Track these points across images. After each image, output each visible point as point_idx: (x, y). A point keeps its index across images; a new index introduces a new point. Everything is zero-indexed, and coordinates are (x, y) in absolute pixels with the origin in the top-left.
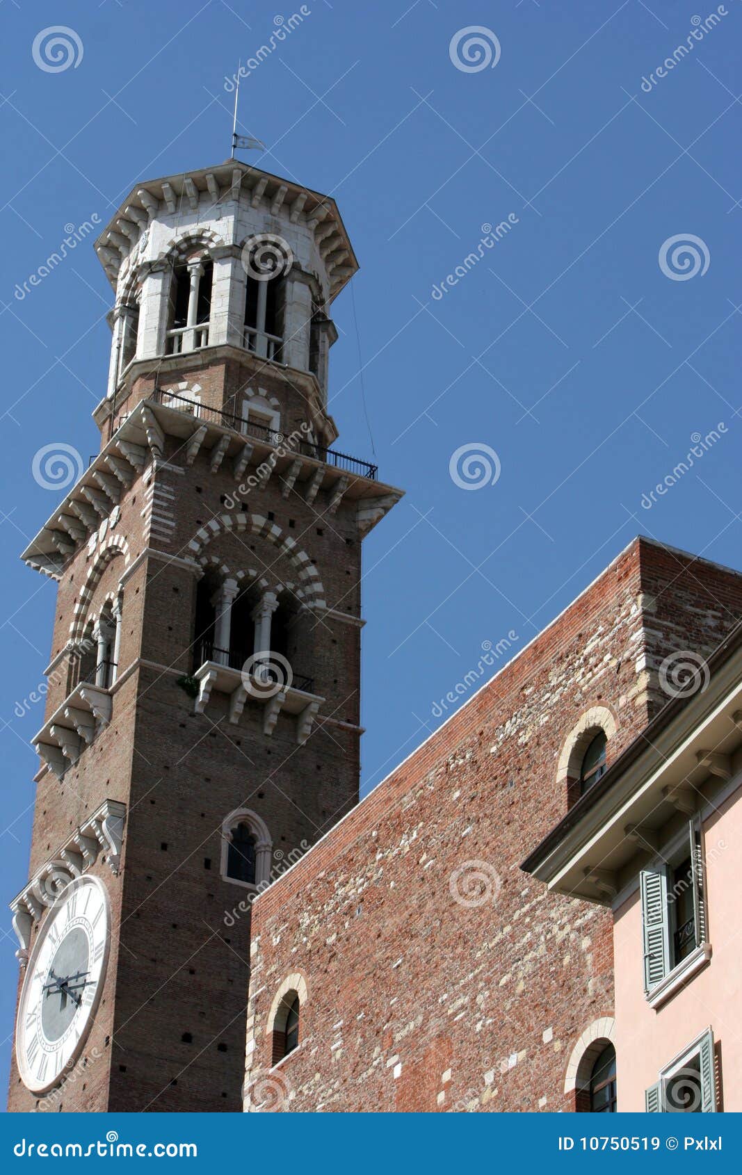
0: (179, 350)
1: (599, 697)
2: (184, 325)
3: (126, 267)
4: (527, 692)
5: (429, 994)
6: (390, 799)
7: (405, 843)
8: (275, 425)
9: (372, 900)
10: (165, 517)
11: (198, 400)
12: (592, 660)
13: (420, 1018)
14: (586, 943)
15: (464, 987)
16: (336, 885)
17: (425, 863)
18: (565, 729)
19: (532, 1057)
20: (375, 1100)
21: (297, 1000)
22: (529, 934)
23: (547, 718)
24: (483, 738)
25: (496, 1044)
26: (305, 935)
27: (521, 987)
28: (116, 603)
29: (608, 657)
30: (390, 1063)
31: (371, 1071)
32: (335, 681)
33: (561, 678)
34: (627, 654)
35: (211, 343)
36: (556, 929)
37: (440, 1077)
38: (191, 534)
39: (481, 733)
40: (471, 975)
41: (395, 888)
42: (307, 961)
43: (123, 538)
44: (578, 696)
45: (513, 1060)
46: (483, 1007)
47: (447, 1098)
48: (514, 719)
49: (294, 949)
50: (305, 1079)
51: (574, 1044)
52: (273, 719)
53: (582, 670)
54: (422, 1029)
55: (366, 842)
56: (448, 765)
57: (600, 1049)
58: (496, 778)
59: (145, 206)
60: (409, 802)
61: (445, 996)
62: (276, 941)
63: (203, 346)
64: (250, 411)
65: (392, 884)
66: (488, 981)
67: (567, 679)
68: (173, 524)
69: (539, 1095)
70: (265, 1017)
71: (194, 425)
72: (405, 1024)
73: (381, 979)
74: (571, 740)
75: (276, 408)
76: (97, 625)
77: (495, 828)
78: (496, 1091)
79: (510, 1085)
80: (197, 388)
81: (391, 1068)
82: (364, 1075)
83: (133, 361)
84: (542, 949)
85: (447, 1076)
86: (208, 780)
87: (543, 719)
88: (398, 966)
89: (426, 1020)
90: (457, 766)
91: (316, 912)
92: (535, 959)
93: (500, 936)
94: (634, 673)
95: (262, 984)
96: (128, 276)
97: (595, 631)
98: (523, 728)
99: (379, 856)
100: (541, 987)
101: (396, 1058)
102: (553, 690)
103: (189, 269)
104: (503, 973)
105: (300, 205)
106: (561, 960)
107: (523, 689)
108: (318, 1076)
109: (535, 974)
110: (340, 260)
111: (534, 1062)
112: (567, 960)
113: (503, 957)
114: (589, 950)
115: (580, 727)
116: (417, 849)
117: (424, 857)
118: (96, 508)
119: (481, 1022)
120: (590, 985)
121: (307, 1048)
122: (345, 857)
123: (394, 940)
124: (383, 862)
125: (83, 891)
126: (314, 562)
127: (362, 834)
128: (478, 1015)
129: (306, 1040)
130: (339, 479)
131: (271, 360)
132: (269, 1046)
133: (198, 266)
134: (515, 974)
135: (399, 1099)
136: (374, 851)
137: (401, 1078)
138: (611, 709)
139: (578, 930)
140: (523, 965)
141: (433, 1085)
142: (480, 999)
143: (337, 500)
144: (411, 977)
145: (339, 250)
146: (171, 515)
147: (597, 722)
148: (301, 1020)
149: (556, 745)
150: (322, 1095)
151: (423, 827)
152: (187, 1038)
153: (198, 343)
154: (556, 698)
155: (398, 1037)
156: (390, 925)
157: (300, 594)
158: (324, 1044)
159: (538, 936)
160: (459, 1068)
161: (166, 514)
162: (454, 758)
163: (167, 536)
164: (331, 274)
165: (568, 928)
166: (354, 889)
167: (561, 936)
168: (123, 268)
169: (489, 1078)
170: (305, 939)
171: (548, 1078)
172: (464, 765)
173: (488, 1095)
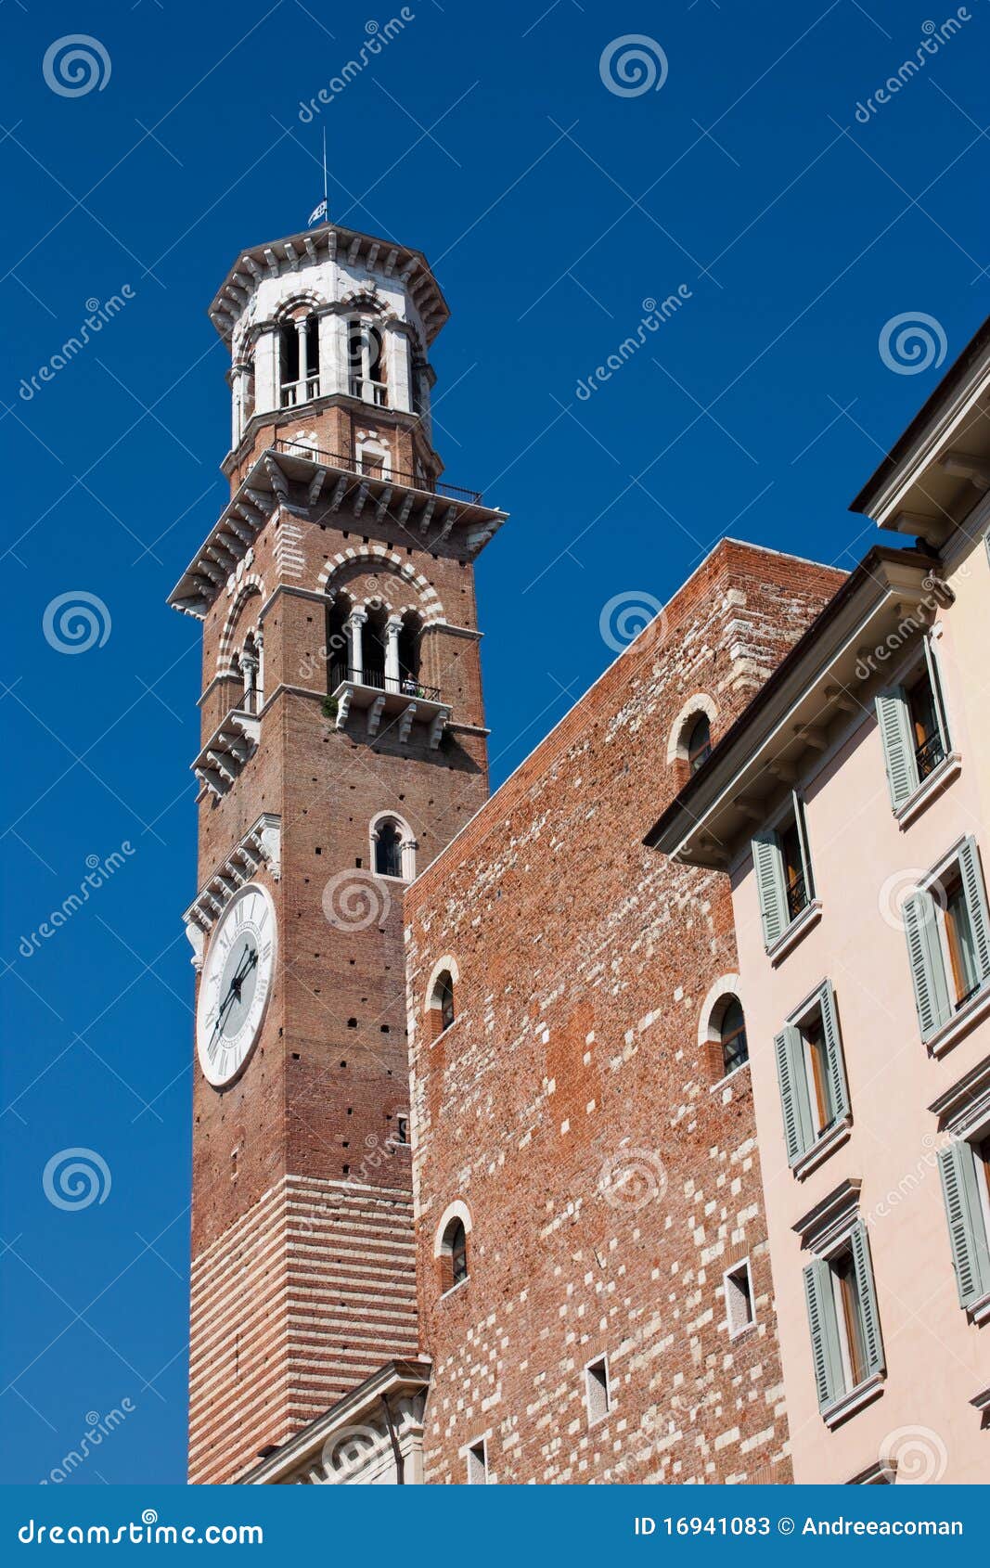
0: (294, 402)
1: (700, 685)
2: (297, 378)
3: (239, 330)
4: (634, 685)
5: (569, 964)
6: (518, 791)
7: (535, 829)
8: (387, 464)
9: (510, 882)
10: (295, 555)
11: (315, 446)
12: (691, 652)
13: (562, 987)
14: (706, 907)
15: (599, 955)
16: (477, 872)
17: (555, 846)
18: (672, 716)
19: (666, 1015)
20: (528, 1065)
21: (450, 979)
22: (654, 903)
23: (654, 707)
24: (598, 731)
25: (634, 1005)
26: (453, 919)
27: (650, 951)
28: (257, 635)
29: (705, 647)
30: (538, 1030)
31: (522, 1039)
32: (460, 690)
33: (664, 671)
34: (722, 645)
35: (323, 394)
36: (677, 896)
37: (584, 1039)
38: (320, 568)
39: (596, 725)
40: (604, 945)
41: (529, 871)
42: (456, 942)
43: (258, 577)
44: (680, 686)
45: (649, 1019)
46: (618, 972)
47: (593, 1059)
48: (624, 711)
49: (445, 933)
50: (463, 1051)
51: (703, 1000)
52: (407, 728)
53: (683, 661)
54: (564, 998)
55: (501, 831)
56: (568, 756)
57: (727, 1003)
58: (612, 765)
59: (251, 272)
60: (536, 792)
61: (583, 965)
62: (427, 927)
63: (316, 397)
64: (363, 452)
65: (527, 867)
66: (621, 948)
67: (669, 671)
68: (302, 561)
69: (675, 1049)
70: (422, 997)
71: (314, 470)
72: (549, 994)
73: (524, 954)
74: (678, 725)
75: (386, 448)
76: (241, 658)
77: (617, 810)
78: (636, 1049)
79: (648, 1041)
80: (313, 435)
81: (540, 1035)
82: (516, 1043)
83: (253, 415)
84: (667, 916)
85: (590, 1038)
86: (353, 788)
87: (651, 709)
88: (538, 941)
89: (568, 988)
90: (577, 756)
91: (461, 898)
92: (660, 927)
93: (627, 907)
94: (729, 661)
95: (417, 967)
96: (241, 338)
97: (691, 625)
98: (634, 718)
99: (513, 843)
100: (668, 950)
101: (544, 1025)
102: (657, 682)
103: (296, 326)
104: (633, 940)
105: (392, 260)
106: (685, 924)
107: (630, 683)
108: (474, 1047)
109: (662, 938)
110: (433, 308)
111: (668, 1019)
112: (690, 924)
113: (632, 926)
114: (709, 913)
115: (686, 712)
116: (546, 834)
117: (554, 841)
118: (232, 551)
119: (617, 987)
120: (713, 945)
121: (462, 1022)
122: (483, 847)
123: (533, 918)
124: (517, 848)
125: (248, 900)
126: (432, 584)
127: (498, 823)
128: (614, 980)
129: (461, 1015)
130: (448, 508)
131: (378, 404)
132: (428, 1024)
133: (304, 324)
134: (644, 940)
135: (549, 1062)
136: (508, 838)
137: (550, 1043)
138: (711, 695)
139: (698, 896)
140: (651, 932)
141: (579, 1047)
142: (615, 965)
143: (448, 527)
144: (550, 950)
145: (432, 299)
146: (300, 553)
147: (700, 707)
148: (455, 997)
149: (663, 730)
150: (480, 1064)
151: (551, 814)
152: (352, 1023)
153: (310, 395)
154: (660, 688)
155: (544, 1005)
156: (528, 904)
157: (422, 613)
158: (477, 1015)
159: (662, 905)
160: (601, 1029)
161: (295, 551)
162: (574, 749)
163: (298, 571)
164: (426, 322)
165: (688, 895)
166: (493, 874)
167: (682, 903)
168: (236, 331)
169: (629, 1036)
170: (453, 923)
171: (682, 1033)
172: (583, 755)
173: (629, 1052)
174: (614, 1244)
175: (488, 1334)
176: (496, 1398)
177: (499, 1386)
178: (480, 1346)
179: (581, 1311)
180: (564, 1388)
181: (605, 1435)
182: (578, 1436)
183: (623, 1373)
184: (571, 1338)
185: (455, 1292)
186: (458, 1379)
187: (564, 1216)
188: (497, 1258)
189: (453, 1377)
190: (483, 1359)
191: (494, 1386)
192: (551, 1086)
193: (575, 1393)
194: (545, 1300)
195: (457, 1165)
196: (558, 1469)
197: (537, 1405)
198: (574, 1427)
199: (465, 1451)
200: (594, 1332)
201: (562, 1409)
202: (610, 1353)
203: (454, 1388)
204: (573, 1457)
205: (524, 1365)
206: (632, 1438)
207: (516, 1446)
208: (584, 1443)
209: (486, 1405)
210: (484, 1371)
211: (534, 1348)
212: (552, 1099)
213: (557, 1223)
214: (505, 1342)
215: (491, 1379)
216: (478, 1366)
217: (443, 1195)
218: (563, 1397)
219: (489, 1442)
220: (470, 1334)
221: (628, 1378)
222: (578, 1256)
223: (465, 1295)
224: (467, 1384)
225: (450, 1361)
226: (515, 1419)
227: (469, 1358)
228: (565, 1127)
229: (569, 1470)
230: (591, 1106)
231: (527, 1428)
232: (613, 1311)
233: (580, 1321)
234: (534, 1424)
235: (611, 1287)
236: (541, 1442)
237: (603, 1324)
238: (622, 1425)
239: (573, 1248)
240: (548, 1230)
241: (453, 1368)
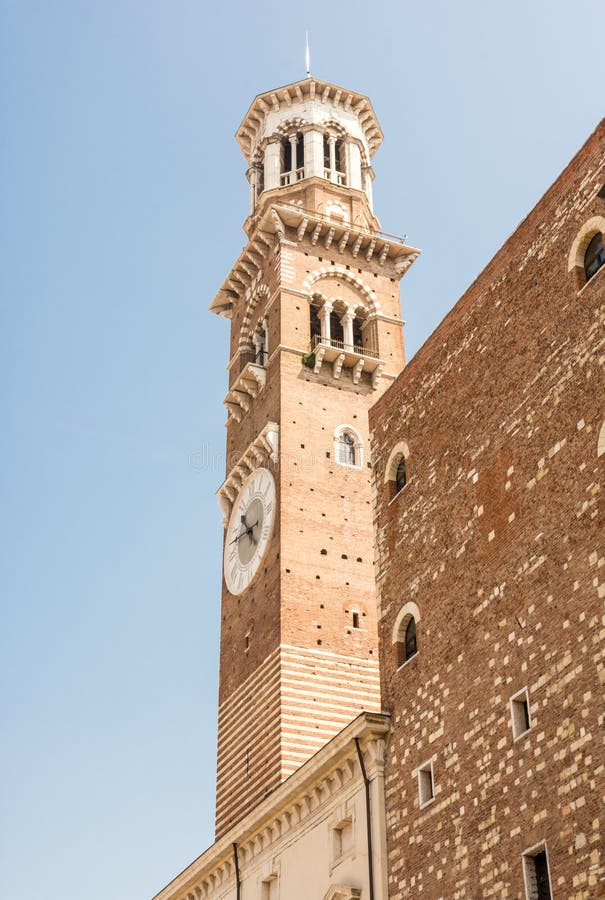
1: (593, 212)
5: (492, 425)
7: (465, 343)
9: (447, 383)
13: (488, 442)
14: (602, 360)
15: (516, 413)
16: (422, 383)
17: (480, 350)
18: (571, 239)
19: (570, 441)
20: (462, 500)
21: (403, 457)
23: (557, 237)
25: (544, 441)
26: (404, 417)
27: (557, 401)
30: (469, 476)
31: (457, 484)
33: (563, 211)
36: (578, 358)
37: (505, 473)
39: (512, 262)
40: (520, 405)
41: (461, 371)
42: (407, 432)
44: (577, 217)
45: (557, 447)
46: (531, 421)
47: (512, 485)
48: (533, 247)
49: (398, 428)
50: (412, 502)
51: (600, 425)
53: (579, 200)
54: (489, 449)
55: (440, 351)
56: (491, 288)
58: (525, 284)
60: (466, 319)
61: (504, 423)
62: (385, 428)
65: (460, 369)
66: (533, 405)
67: (568, 210)
69: (578, 464)
70: (383, 474)
72: (477, 448)
73: (458, 427)
74: (577, 243)
77: (527, 313)
78: (547, 470)
79: (556, 463)
81: (471, 478)
82: (452, 488)
84: (569, 374)
85: (510, 471)
87: (554, 239)
88: (469, 416)
89: (492, 441)
90: (497, 287)
91: (410, 403)
92: (565, 382)
93: (538, 375)
95: (379, 455)
98: (541, 249)
99: (448, 357)
100: (572, 397)
101: (474, 470)
102: (560, 220)
104: (543, 397)
106: (584, 376)
108: (421, 498)
109: (566, 390)
111: (572, 444)
113: (542, 387)
114: (604, 363)
115: (582, 233)
116: (474, 344)
117: (480, 347)
119: (531, 431)
121: (411, 484)
122: (426, 365)
123: (464, 402)
124: (451, 359)
127: (437, 347)
128: (528, 427)
129: (411, 479)
132: (387, 490)
134: (551, 394)
135: (478, 495)
136: (445, 355)
137: (479, 481)
140: (557, 388)
141: (502, 479)
142: (529, 417)
144: (478, 420)
147: (593, 228)
148: (407, 468)
149: (564, 250)
150: (425, 508)
152: (323, 553)
154: (561, 223)
155: (473, 458)
156: (461, 393)
158: (422, 477)
159: (566, 366)
160: (518, 463)
162: (494, 283)
165: (587, 355)
166: (435, 380)
169: (541, 463)
170: (404, 420)
171: (584, 451)
172: (502, 284)
173: (541, 474)
174: (531, 609)
175: (434, 690)
176: (440, 732)
177: (442, 723)
178: (428, 698)
179: (506, 661)
180: (493, 717)
181: (528, 745)
182: (506, 749)
183: (541, 699)
184: (498, 681)
185: (408, 665)
186: (411, 723)
187: (492, 597)
188: (440, 635)
189: (407, 722)
190: (430, 707)
191: (438, 724)
192: (480, 511)
193: (502, 719)
194: (477, 659)
195: (409, 579)
196: (489, 775)
197: (472, 733)
198: (502, 743)
199: (416, 773)
200: (517, 673)
201: (492, 733)
202: (530, 686)
203: (408, 731)
204: (502, 765)
205: (462, 706)
206: (550, 744)
207: (456, 764)
208: (510, 754)
209: (432, 738)
210: (431, 715)
211: (469, 693)
212: (481, 519)
213: (486, 603)
214: (446, 693)
215: (436, 719)
216: (426, 713)
217: (399, 601)
218: (493, 723)
219: (435, 764)
220: (419, 691)
221: (545, 702)
222: (503, 623)
223: (415, 665)
224: (417, 726)
225: (405, 712)
226: (455, 744)
227: (419, 708)
228: (492, 536)
229: (499, 775)
230: (512, 517)
231: (464, 750)
232: (531, 657)
233: (505, 667)
234: (470, 745)
235: (530, 639)
236: (475, 758)
237: (524, 667)
238: (541, 737)
239: (499, 619)
240: (479, 609)
241: (407, 716)
